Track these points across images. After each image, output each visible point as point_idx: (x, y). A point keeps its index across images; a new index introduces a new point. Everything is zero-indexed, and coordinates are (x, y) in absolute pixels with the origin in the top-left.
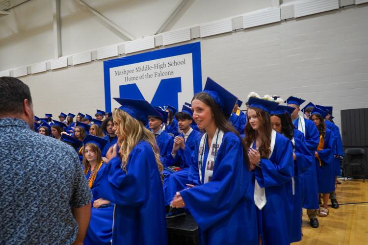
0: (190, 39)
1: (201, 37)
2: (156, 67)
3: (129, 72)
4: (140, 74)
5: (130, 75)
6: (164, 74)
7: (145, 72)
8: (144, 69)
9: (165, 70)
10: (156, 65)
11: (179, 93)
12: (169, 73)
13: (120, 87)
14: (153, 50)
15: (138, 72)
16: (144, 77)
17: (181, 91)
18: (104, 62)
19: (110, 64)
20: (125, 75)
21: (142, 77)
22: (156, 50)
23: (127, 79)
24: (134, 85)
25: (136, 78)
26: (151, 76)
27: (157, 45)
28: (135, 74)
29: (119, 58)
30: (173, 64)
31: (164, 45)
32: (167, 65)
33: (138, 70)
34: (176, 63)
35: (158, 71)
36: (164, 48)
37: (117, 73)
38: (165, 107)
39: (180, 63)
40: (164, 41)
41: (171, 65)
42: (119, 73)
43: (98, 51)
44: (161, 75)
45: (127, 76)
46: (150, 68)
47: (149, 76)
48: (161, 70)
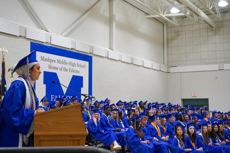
0: (89, 52)
2: (70, 64)
3: (52, 61)
5: (53, 65)
7: (64, 66)
8: (63, 63)
10: (70, 63)
11: (82, 88)
12: (77, 72)
13: (44, 72)
16: (63, 69)
17: (83, 87)
18: (31, 42)
19: (36, 47)
21: (61, 69)
22: (71, 50)
23: (50, 67)
24: (55, 74)
25: (57, 69)
26: (67, 70)
29: (45, 44)
30: (79, 66)
32: (76, 65)
33: (59, 62)
34: (81, 66)
35: (71, 67)
37: (43, 59)
39: (83, 67)
40: (76, 46)
41: (78, 66)
42: (44, 59)
43: (27, 29)
44: (73, 72)
45: (50, 64)
46: (66, 64)
47: (66, 70)
48: (73, 68)
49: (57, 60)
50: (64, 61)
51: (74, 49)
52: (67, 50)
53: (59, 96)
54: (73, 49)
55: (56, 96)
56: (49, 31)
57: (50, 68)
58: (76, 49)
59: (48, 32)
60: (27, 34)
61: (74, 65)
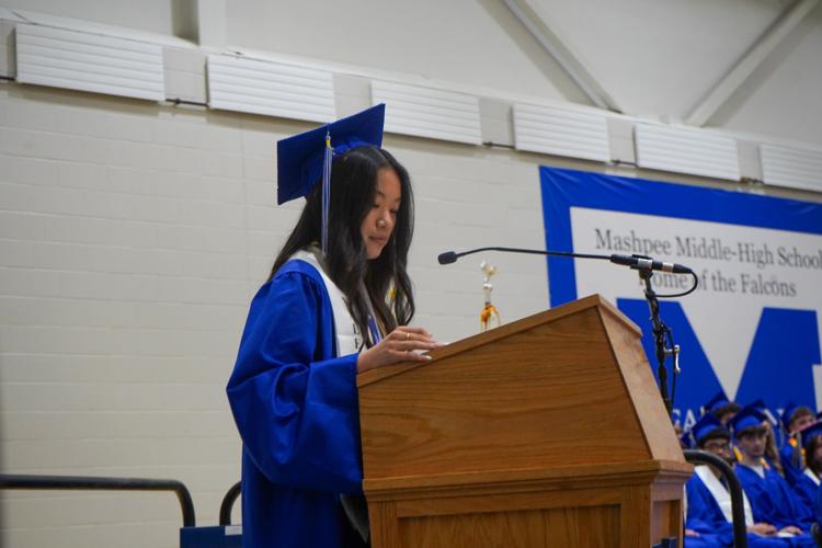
2: (744, 256)
3: (654, 247)
6: (769, 289)
7: (712, 266)
8: (704, 251)
9: (769, 274)
10: (744, 248)
11: (815, 368)
12: (783, 289)
13: (620, 301)
16: (708, 282)
17: (819, 363)
18: (543, 171)
22: (740, 189)
24: (675, 309)
25: (679, 282)
26: (728, 285)
29: (609, 172)
30: (792, 261)
32: (776, 257)
33: (685, 248)
34: (798, 260)
35: (752, 270)
36: (761, 192)
37: (605, 240)
39: (811, 262)
40: (765, 167)
41: (787, 260)
42: (613, 242)
43: (517, 107)
44: (763, 291)
46: (725, 254)
47: (724, 284)
48: (760, 271)
49: (674, 243)
50: (709, 243)
51: (755, 181)
52: (722, 191)
54: (749, 180)
56: (622, 108)
58: (767, 181)
59: (619, 112)
60: (518, 130)
61: (763, 259)
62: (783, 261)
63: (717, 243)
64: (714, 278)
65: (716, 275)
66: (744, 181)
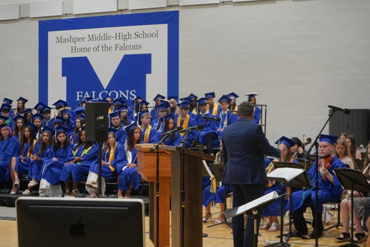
0: (165, 6)
1: (180, 5)
2: (118, 38)
3: (78, 40)
4: (95, 44)
5: (79, 45)
6: (128, 48)
7: (102, 43)
8: (100, 38)
9: (129, 42)
11: (148, 76)
12: (135, 47)
13: (63, 59)
14: (115, 14)
15: (91, 42)
16: (100, 49)
18: (39, 21)
20: (72, 44)
23: (74, 49)
24: (85, 59)
25: (88, 50)
26: (110, 49)
27: (120, 8)
28: (86, 44)
31: (130, 9)
32: (133, 36)
33: (91, 38)
34: (145, 35)
36: (129, 13)
37: (60, 40)
38: (127, 91)
40: (130, 3)
43: (31, 5)
45: (74, 45)
46: (108, 38)
47: (107, 48)
48: (124, 42)
49: (87, 37)
51: (125, 10)
52: (111, 16)
53: (94, 92)
54: (122, 10)
55: (87, 93)
57: (74, 51)
62: (136, 37)
63: (106, 35)
64: (103, 47)
65: (104, 46)
66: (118, 11)
